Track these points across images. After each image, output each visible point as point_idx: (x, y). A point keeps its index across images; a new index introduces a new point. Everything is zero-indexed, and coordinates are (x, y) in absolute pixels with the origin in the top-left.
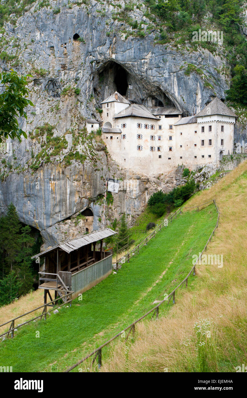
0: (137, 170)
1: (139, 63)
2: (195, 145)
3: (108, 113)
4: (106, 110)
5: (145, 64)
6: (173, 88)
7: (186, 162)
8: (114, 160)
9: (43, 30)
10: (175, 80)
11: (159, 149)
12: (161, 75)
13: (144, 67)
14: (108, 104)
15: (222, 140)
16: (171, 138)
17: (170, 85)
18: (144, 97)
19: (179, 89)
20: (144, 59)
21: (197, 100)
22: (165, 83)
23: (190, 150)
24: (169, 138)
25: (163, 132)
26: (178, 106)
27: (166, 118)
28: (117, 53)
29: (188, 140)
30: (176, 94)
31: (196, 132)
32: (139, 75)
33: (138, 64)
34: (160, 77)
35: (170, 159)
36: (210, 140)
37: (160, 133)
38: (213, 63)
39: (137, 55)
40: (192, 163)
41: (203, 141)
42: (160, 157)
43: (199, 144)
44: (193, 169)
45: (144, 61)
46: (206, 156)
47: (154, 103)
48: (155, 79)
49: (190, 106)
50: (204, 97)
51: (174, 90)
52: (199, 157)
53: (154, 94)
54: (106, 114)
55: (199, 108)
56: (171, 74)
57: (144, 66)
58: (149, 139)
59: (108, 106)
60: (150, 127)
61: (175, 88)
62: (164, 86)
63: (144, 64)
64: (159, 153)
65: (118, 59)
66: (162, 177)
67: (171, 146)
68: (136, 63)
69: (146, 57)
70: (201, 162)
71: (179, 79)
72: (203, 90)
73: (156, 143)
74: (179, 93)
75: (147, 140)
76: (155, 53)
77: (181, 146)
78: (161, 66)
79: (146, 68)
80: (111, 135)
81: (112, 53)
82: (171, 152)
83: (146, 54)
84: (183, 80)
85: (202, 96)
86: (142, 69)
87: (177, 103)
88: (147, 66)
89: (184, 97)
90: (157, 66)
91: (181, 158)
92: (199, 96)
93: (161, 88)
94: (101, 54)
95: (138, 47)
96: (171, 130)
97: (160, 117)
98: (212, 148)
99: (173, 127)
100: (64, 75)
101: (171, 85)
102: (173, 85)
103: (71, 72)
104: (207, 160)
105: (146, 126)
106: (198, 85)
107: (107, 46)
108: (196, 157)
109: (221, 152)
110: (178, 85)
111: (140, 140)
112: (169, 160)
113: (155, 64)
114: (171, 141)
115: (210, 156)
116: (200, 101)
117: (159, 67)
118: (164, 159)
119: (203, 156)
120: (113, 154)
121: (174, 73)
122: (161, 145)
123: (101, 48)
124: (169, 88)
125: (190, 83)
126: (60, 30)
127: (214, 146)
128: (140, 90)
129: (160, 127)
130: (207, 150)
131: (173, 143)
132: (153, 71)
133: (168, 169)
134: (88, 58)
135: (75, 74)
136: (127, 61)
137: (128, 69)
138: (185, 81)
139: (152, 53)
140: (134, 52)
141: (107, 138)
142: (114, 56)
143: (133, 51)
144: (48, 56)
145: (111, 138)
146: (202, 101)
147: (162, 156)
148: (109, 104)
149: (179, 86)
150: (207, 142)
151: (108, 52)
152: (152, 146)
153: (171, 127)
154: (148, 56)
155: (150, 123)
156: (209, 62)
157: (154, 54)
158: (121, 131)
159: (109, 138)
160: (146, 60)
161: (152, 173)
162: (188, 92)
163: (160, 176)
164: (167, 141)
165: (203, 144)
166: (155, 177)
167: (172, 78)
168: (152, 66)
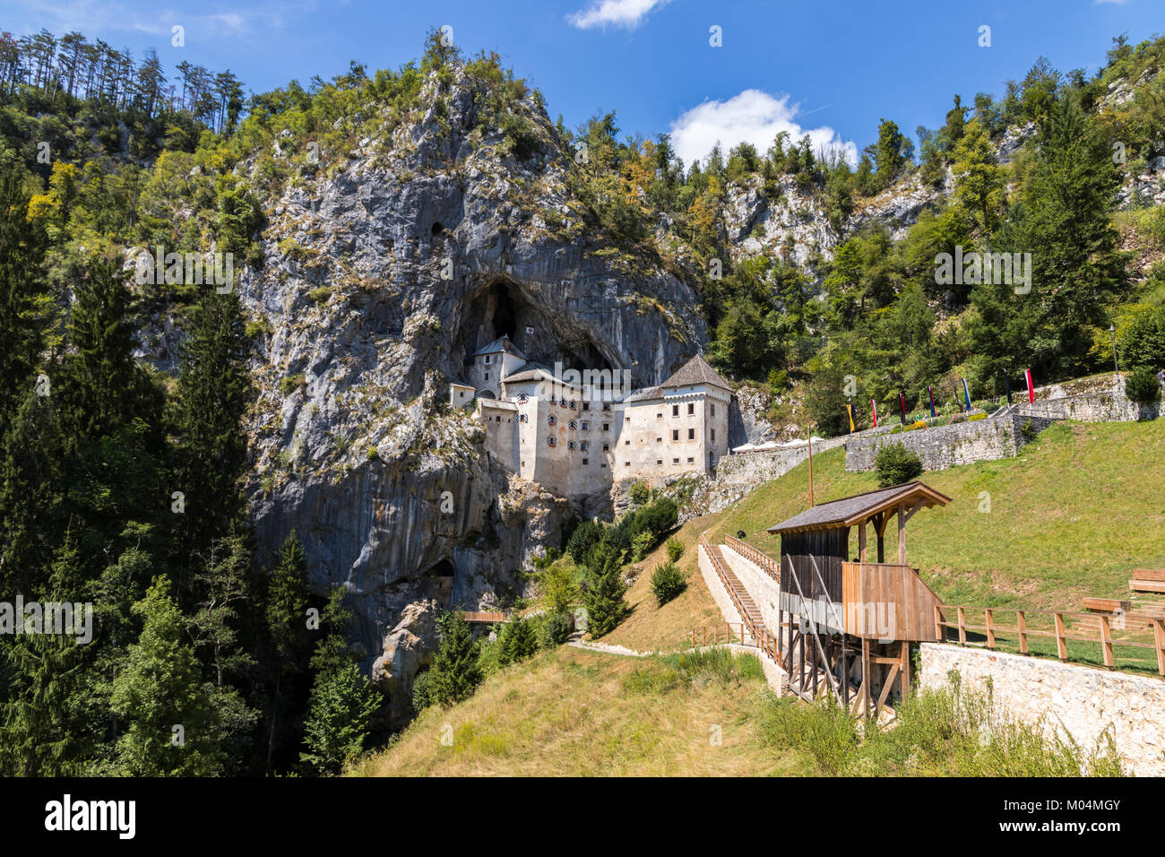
1: (555, 285)
2: (659, 440)
3: (487, 375)
4: (484, 368)
5: (566, 289)
6: (615, 335)
7: (638, 472)
10: (619, 321)
11: (583, 447)
13: (563, 294)
14: (488, 358)
15: (713, 431)
16: (606, 427)
17: (609, 330)
18: (550, 351)
19: (624, 338)
20: (566, 279)
21: (656, 361)
22: (601, 325)
23: (648, 448)
24: (602, 427)
25: (592, 415)
28: (515, 263)
29: (643, 431)
30: (620, 347)
31: (660, 416)
32: (553, 307)
33: (553, 287)
35: (604, 466)
36: (691, 431)
37: (585, 416)
39: (553, 271)
40: (651, 472)
41: (675, 432)
42: (585, 462)
43: (668, 438)
44: (655, 484)
45: (564, 283)
46: (684, 459)
47: (568, 364)
50: (669, 355)
51: (615, 339)
52: (668, 462)
53: (573, 346)
54: (484, 376)
55: (659, 374)
56: (613, 310)
57: (564, 291)
58: (567, 426)
59: (488, 361)
60: (569, 403)
61: (618, 335)
62: (597, 331)
63: (564, 288)
64: (583, 455)
65: (516, 276)
67: (606, 440)
68: (550, 285)
69: (568, 276)
70: (673, 472)
71: (625, 320)
72: (668, 343)
73: (579, 436)
74: (624, 344)
75: (563, 429)
76: (585, 271)
77: (628, 442)
78: (595, 294)
79: (566, 295)
80: (498, 413)
81: (507, 263)
82: (605, 452)
83: (569, 270)
84: (633, 321)
85: (666, 353)
86: (560, 296)
88: (568, 293)
89: (634, 353)
90: (586, 294)
91: (628, 464)
92: (661, 353)
93: (592, 334)
94: (484, 263)
95: (556, 256)
96: (606, 412)
98: (695, 443)
99: (612, 406)
100: (411, 294)
101: (611, 331)
102: (615, 330)
103: (424, 290)
104: (684, 467)
105: (563, 402)
106: (660, 332)
107: (499, 250)
108: (660, 462)
109: (711, 453)
111: (554, 428)
112: (603, 468)
113: (585, 289)
114: (606, 432)
115: (691, 460)
116: (662, 362)
117: (591, 296)
118: (594, 466)
119: (676, 460)
121: (618, 308)
122: (587, 439)
123: (486, 251)
124: (607, 335)
125: (646, 328)
126: (408, 212)
127: (698, 442)
128: (544, 338)
129: (586, 406)
130: (684, 449)
131: (610, 437)
132: (580, 301)
133: (601, 486)
136: (534, 280)
137: (531, 295)
138: (637, 324)
139: (580, 271)
140: (549, 266)
141: (490, 419)
142: (509, 270)
143: (547, 263)
144: (381, 257)
145: (498, 419)
146: (666, 363)
147: (590, 461)
148: (491, 357)
149: (624, 331)
150: (684, 435)
151: (498, 261)
152: (572, 440)
153: (607, 407)
154: (572, 273)
157: (583, 272)
158: (516, 408)
159: (494, 418)
160: (568, 282)
161: (571, 492)
162: (641, 345)
163: (585, 499)
164: (600, 434)
165: (676, 437)
166: (575, 501)
167: (613, 318)
168: (578, 293)
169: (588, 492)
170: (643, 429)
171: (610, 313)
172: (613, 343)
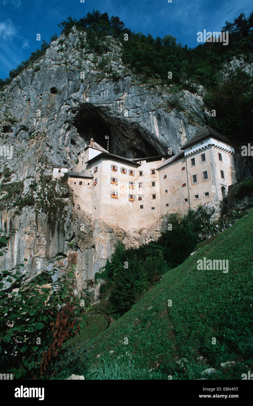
0: (110, 222)
1: (114, 104)
3: (83, 162)
4: (82, 159)
5: (121, 105)
6: (153, 127)
7: (173, 209)
8: (83, 209)
9: (23, 86)
10: (155, 119)
11: (140, 199)
12: (138, 116)
13: (120, 109)
15: (222, 172)
16: (153, 184)
17: (149, 125)
19: (160, 129)
20: (120, 100)
21: (182, 140)
22: (144, 123)
23: (178, 192)
24: (151, 185)
25: (144, 178)
27: (147, 163)
28: (91, 96)
29: (174, 182)
30: (157, 134)
31: (183, 168)
32: (116, 118)
33: (113, 106)
34: (138, 117)
35: (153, 208)
36: (205, 173)
37: (141, 179)
38: (196, 103)
39: (112, 96)
40: (181, 208)
41: (195, 177)
42: (142, 207)
43: (190, 182)
45: (119, 102)
46: (201, 195)
48: (133, 120)
49: (174, 145)
51: (154, 129)
52: (191, 199)
53: (135, 143)
56: (150, 112)
57: (120, 107)
58: (127, 185)
60: (128, 171)
61: (155, 127)
62: (143, 126)
63: (119, 105)
64: (140, 203)
65: (92, 102)
66: (144, 231)
67: (154, 193)
68: (111, 105)
69: (121, 98)
70: (195, 205)
71: (159, 118)
72: (188, 127)
73: (136, 191)
74: (160, 132)
75: (124, 186)
76: (131, 93)
77: (166, 191)
78: (139, 106)
80: (81, 180)
81: (86, 97)
82: (154, 200)
83: (121, 94)
84: (163, 117)
85: (187, 133)
86: (118, 111)
87: (159, 146)
88: (123, 108)
90: (134, 106)
91: (167, 205)
92: (184, 135)
93: (140, 130)
94: (75, 101)
95: (113, 88)
96: (153, 175)
97: (141, 163)
98: (209, 181)
99: (156, 172)
100: (36, 122)
101: (151, 125)
102: (153, 124)
103: (43, 119)
104: (203, 200)
105: (123, 171)
106: (182, 122)
107: (81, 91)
108: (186, 200)
109: (223, 188)
111: (115, 185)
112: (153, 210)
113: (132, 104)
114: (154, 187)
115: (207, 194)
116: (186, 140)
117: (137, 107)
118: (147, 209)
119: (197, 196)
120: (82, 203)
121: (153, 111)
122: (142, 193)
123: (75, 94)
124: (148, 128)
125: (172, 119)
126: (37, 84)
129: (141, 173)
130: (201, 187)
131: (157, 189)
132: (130, 112)
133: (152, 222)
134: (64, 107)
135: (47, 120)
136: (102, 104)
137: (103, 114)
138: (166, 119)
139: (128, 93)
140: (109, 94)
141: (75, 183)
142: (87, 100)
143: (107, 92)
144: (24, 108)
145: (81, 183)
146: (188, 139)
147: (144, 207)
148: (84, 152)
149: (159, 125)
150: (200, 177)
151: (82, 98)
152: (131, 193)
153: (153, 172)
154: (123, 96)
155: (128, 168)
156: (191, 102)
157: (130, 95)
158: (93, 176)
159: (78, 183)
160: (122, 101)
161: (132, 226)
162: (171, 131)
163: (142, 231)
164: (150, 189)
165: (195, 180)
166: (135, 232)
167: (151, 117)
168: (128, 107)
169: (144, 226)
170: (175, 180)
171: (149, 114)
172: (153, 132)
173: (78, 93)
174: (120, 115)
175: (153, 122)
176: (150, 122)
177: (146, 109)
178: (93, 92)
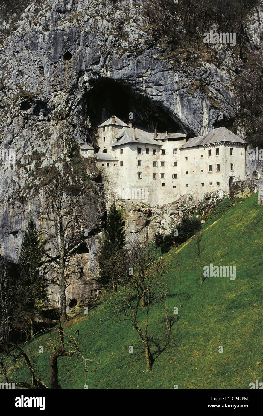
0: (137, 201)
1: (137, 81)
2: (202, 171)
3: (104, 138)
4: (103, 134)
6: (176, 107)
7: (193, 190)
8: (111, 189)
9: (31, 49)
10: (178, 98)
11: (162, 176)
12: (162, 94)
14: (104, 128)
15: (232, 165)
16: (175, 163)
17: (172, 104)
19: (183, 109)
20: (143, 77)
21: (204, 121)
22: (167, 102)
23: (197, 176)
24: (173, 164)
25: (167, 157)
26: (183, 127)
27: (170, 142)
28: (112, 71)
29: (194, 166)
30: (180, 115)
31: (202, 156)
32: (138, 94)
34: (161, 96)
35: (174, 187)
36: (218, 166)
37: (163, 158)
38: (220, 79)
39: (134, 73)
40: (199, 191)
41: (210, 166)
42: (164, 185)
43: (206, 170)
44: (199, 198)
45: (142, 80)
46: (214, 184)
48: (157, 98)
49: (196, 127)
50: (211, 116)
51: (177, 109)
52: (206, 184)
54: (103, 139)
55: (206, 129)
56: (173, 92)
57: (143, 84)
58: (151, 165)
59: (105, 131)
61: (178, 107)
62: (166, 105)
63: (142, 82)
64: (163, 181)
65: (114, 78)
66: (166, 208)
67: (175, 172)
68: (134, 81)
69: (144, 75)
70: (209, 191)
71: (182, 97)
72: (210, 110)
73: (159, 170)
74: (183, 113)
75: (148, 167)
77: (187, 173)
78: (162, 84)
79: (144, 86)
80: (107, 162)
81: (107, 71)
82: (175, 179)
83: (144, 71)
84: (186, 98)
85: (209, 115)
86: (141, 88)
87: (181, 124)
88: (146, 85)
89: (189, 117)
90: (157, 84)
91: (187, 185)
92: (206, 116)
94: (94, 73)
95: (135, 64)
96: (175, 155)
98: (221, 173)
99: (178, 151)
100: (55, 97)
101: (174, 105)
102: (176, 104)
103: (62, 94)
104: (215, 188)
105: (147, 151)
106: (204, 103)
107: (102, 64)
108: (203, 184)
109: (231, 179)
110: (181, 104)
111: (140, 167)
112: (175, 188)
113: (156, 81)
114: (175, 167)
115: (218, 183)
116: (207, 121)
117: (160, 85)
118: (169, 188)
119: (211, 184)
120: (110, 183)
121: (176, 91)
122: (165, 172)
123: (94, 66)
124: (171, 107)
125: (195, 101)
126: (49, 49)
127: (222, 172)
129: (163, 152)
130: (215, 177)
131: (178, 169)
132: (153, 89)
133: (173, 199)
134: (81, 78)
135: (67, 96)
136: (124, 80)
138: (189, 100)
139: (151, 70)
140: (132, 70)
141: (103, 165)
142: (109, 75)
143: (130, 69)
144: (37, 77)
145: (108, 165)
146: (209, 122)
147: (166, 184)
148: (106, 128)
149: (183, 105)
150: (214, 168)
151: (102, 71)
152: (155, 173)
153: (175, 152)
154: (146, 73)
156: (215, 78)
157: (153, 71)
158: (119, 158)
159: (105, 165)
160: (145, 78)
161: (155, 204)
162: (193, 112)
163: (164, 207)
164: (172, 168)
165: (211, 170)
166: (158, 208)
167: (175, 97)
168: (151, 84)
169: (166, 203)
170: (194, 164)
171: (172, 94)
172: (176, 112)
173: (98, 65)
174: (143, 92)
175: (176, 102)
176: (173, 102)
177: (169, 88)
178: (114, 67)
